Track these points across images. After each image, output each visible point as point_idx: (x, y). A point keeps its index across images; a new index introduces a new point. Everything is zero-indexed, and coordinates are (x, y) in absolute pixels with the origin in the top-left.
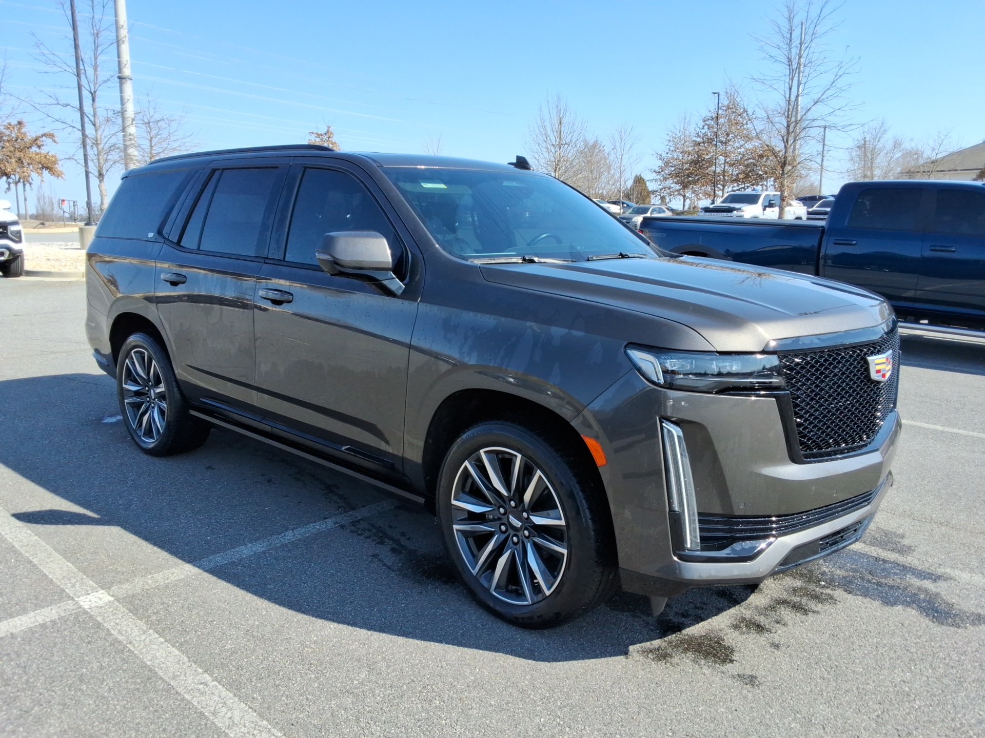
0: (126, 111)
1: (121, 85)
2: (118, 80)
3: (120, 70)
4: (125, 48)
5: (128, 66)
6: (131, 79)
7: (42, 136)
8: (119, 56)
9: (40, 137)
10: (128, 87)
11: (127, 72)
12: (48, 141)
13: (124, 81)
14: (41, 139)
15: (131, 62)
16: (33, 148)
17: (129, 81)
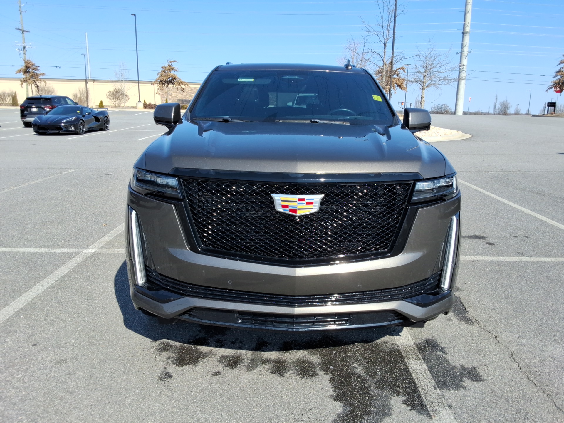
0: (463, 52)
1: (463, 37)
2: (462, 34)
3: (464, 29)
4: (469, 16)
5: (469, 25)
6: (469, 33)
7: (399, 69)
8: (464, 21)
9: (398, 70)
10: (467, 38)
11: (468, 29)
12: (401, 71)
13: (465, 34)
14: (398, 71)
15: (471, 23)
16: (394, 75)
17: (468, 35)
